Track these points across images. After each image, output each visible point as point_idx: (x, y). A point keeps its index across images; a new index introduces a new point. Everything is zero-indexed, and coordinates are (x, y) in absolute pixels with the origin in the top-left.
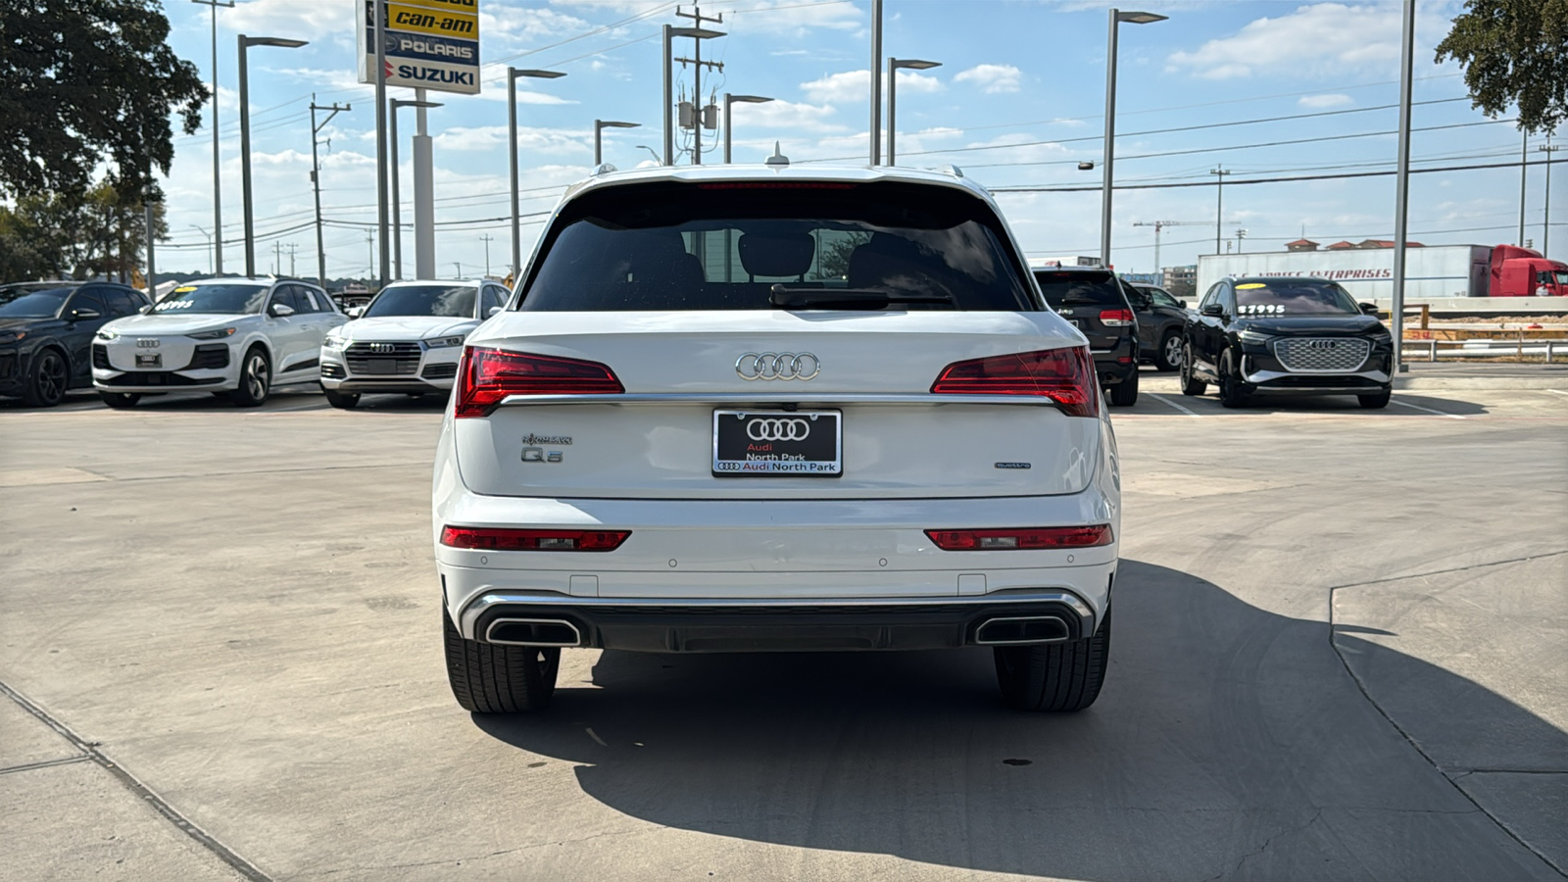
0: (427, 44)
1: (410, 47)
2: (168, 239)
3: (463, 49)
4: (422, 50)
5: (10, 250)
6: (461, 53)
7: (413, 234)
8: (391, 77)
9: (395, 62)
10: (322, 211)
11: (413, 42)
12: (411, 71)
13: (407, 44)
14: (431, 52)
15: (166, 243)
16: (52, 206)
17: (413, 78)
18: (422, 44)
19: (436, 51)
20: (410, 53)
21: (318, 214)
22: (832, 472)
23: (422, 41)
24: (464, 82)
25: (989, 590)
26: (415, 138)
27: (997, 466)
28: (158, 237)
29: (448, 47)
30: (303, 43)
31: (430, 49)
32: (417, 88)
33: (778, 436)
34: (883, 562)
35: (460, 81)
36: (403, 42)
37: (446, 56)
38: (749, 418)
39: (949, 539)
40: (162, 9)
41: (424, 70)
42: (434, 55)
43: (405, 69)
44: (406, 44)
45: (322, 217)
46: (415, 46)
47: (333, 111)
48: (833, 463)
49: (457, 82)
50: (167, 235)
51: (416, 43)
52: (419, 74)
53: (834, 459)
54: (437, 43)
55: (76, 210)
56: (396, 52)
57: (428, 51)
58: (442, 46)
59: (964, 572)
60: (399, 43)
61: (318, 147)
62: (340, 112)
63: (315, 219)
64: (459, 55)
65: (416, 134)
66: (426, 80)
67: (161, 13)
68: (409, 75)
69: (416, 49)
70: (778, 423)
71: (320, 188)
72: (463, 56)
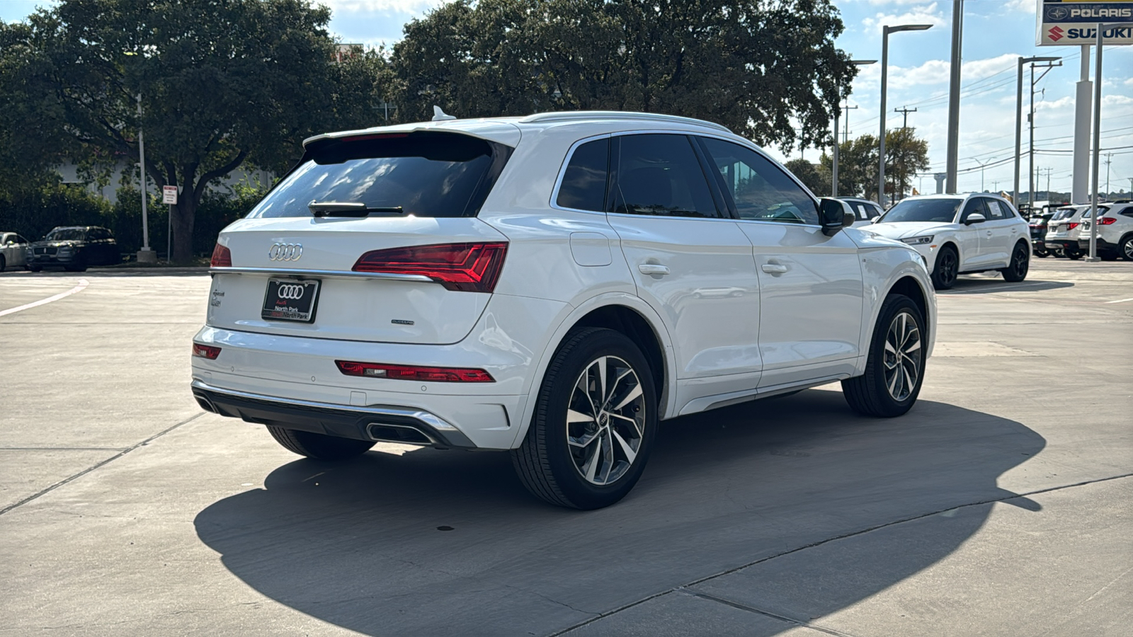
0: (1093, 10)
1: (1078, 14)
2: (928, 169)
3: (1124, 10)
4: (1088, 15)
5: (824, 181)
6: (1122, 14)
7: (1072, 157)
8: (1061, 39)
9: (1065, 27)
10: (1034, 143)
11: (1081, 10)
12: (1078, 33)
13: (1077, 12)
14: (1097, 16)
15: (927, 172)
16: (853, 151)
17: (1079, 38)
18: (1089, 11)
19: (1101, 14)
20: (1079, 19)
21: (1032, 146)
22: (305, 320)
23: (1089, 8)
24: (1123, 36)
25: (367, 405)
26: (1078, 84)
27: (393, 322)
28: (921, 168)
29: (1110, 10)
30: (930, 26)
31: (1095, 14)
32: (1082, 45)
33: (290, 296)
34: (313, 379)
35: (1119, 36)
36: (1073, 11)
37: (1109, 17)
38: (281, 283)
39: (347, 368)
40: (840, 14)
41: (1089, 31)
42: (1099, 17)
43: (1073, 31)
44: (1075, 12)
45: (1034, 148)
46: (1082, 13)
47: (1048, 68)
48: (307, 314)
49: (1117, 36)
50: (927, 166)
51: (1084, 11)
52: (1085, 34)
53: (308, 311)
54: (1101, 8)
55: (868, 152)
56: (1067, 19)
57: (1093, 15)
58: (1106, 10)
59: (354, 390)
60: (1070, 12)
61: (1034, 95)
62: (1053, 67)
63: (1029, 150)
64: (1120, 15)
65: (1079, 81)
66: (1090, 38)
67: (839, 17)
68: (1077, 36)
69: (1083, 15)
70: (292, 287)
71: (1034, 126)
72: (1123, 16)
